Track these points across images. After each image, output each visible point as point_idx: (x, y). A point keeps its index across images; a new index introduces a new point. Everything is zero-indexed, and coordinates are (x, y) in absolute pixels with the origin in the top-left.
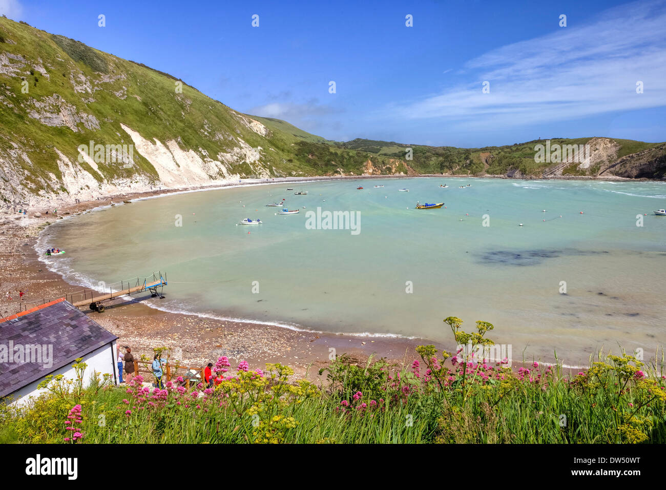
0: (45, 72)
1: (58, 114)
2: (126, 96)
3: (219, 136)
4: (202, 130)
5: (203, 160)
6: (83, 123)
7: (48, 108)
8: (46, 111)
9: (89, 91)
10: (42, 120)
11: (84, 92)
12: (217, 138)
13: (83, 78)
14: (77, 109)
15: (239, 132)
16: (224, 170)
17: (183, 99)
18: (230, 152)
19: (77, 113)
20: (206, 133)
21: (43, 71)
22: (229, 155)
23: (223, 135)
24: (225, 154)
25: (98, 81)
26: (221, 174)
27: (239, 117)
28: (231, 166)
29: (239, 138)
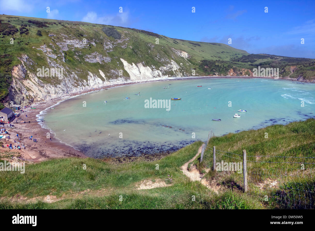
0: (95, 44)
1: (96, 58)
2: (126, 47)
3: (163, 60)
4: (156, 58)
5: (152, 70)
6: (104, 60)
7: (92, 57)
8: (91, 58)
9: (111, 47)
10: (90, 61)
11: (108, 48)
12: (162, 61)
13: (109, 43)
14: (103, 56)
15: (173, 57)
16: (161, 74)
17: (151, 45)
18: (166, 66)
19: (102, 57)
20: (157, 59)
21: (94, 44)
22: (165, 68)
23: (164, 59)
24: (164, 67)
25: (116, 43)
26: (159, 76)
27: (175, 51)
28: (165, 72)
29: (172, 60)
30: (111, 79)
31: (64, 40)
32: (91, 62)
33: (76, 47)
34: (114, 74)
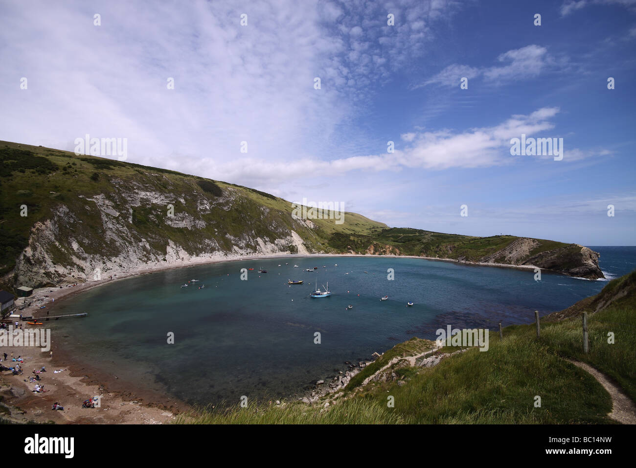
0: (184, 201)
1: (183, 221)
2: (229, 209)
3: (280, 230)
4: (270, 227)
5: (265, 243)
6: (195, 225)
8: (176, 220)
9: (208, 208)
10: (172, 225)
11: (204, 209)
12: (278, 231)
13: (205, 202)
15: (294, 227)
16: (276, 248)
17: (264, 209)
18: (284, 239)
19: (194, 220)
21: (182, 201)
22: (283, 241)
23: (282, 229)
24: (281, 240)
25: (215, 202)
26: (274, 251)
28: (283, 246)
29: (292, 231)
30: (203, 252)
31: (136, 191)
32: (175, 226)
33: (154, 202)
34: (208, 245)
